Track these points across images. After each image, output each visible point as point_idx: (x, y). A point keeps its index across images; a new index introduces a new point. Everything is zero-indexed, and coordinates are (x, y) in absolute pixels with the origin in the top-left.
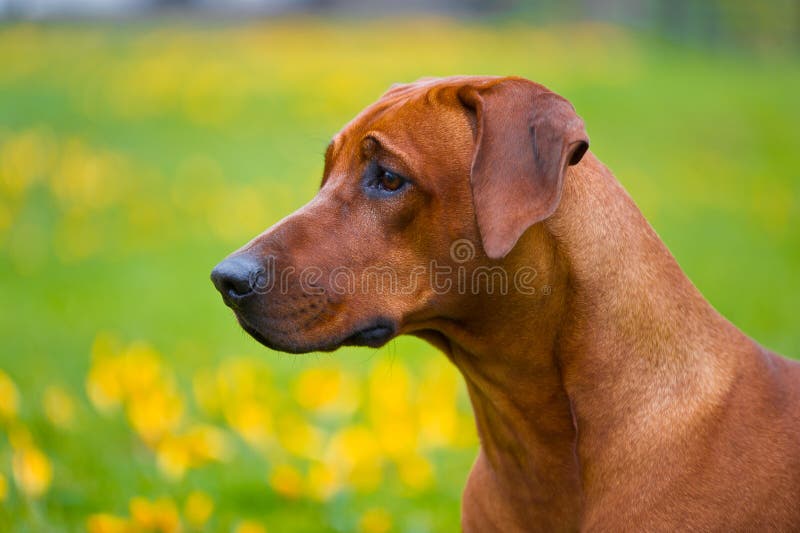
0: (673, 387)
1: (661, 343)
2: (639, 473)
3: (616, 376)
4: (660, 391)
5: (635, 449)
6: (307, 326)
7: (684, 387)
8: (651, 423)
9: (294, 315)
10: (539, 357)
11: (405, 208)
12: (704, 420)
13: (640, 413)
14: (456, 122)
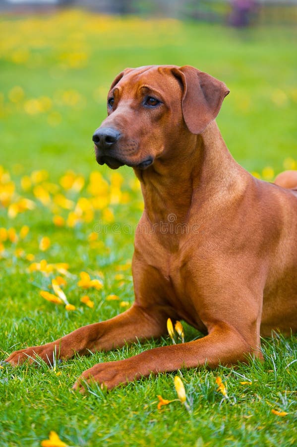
0: (227, 187)
1: (224, 171)
2: (211, 219)
3: (208, 183)
4: (222, 188)
5: (211, 210)
6: (130, 155)
7: (231, 187)
8: (218, 200)
9: (127, 150)
10: (185, 175)
11: (160, 113)
12: (236, 200)
13: (214, 196)
14: (173, 82)
